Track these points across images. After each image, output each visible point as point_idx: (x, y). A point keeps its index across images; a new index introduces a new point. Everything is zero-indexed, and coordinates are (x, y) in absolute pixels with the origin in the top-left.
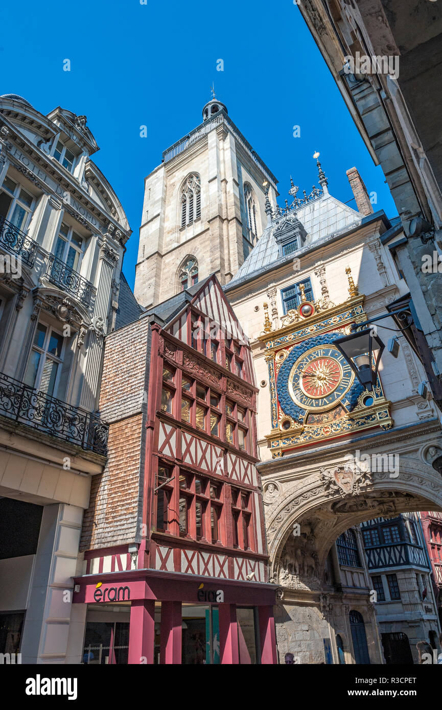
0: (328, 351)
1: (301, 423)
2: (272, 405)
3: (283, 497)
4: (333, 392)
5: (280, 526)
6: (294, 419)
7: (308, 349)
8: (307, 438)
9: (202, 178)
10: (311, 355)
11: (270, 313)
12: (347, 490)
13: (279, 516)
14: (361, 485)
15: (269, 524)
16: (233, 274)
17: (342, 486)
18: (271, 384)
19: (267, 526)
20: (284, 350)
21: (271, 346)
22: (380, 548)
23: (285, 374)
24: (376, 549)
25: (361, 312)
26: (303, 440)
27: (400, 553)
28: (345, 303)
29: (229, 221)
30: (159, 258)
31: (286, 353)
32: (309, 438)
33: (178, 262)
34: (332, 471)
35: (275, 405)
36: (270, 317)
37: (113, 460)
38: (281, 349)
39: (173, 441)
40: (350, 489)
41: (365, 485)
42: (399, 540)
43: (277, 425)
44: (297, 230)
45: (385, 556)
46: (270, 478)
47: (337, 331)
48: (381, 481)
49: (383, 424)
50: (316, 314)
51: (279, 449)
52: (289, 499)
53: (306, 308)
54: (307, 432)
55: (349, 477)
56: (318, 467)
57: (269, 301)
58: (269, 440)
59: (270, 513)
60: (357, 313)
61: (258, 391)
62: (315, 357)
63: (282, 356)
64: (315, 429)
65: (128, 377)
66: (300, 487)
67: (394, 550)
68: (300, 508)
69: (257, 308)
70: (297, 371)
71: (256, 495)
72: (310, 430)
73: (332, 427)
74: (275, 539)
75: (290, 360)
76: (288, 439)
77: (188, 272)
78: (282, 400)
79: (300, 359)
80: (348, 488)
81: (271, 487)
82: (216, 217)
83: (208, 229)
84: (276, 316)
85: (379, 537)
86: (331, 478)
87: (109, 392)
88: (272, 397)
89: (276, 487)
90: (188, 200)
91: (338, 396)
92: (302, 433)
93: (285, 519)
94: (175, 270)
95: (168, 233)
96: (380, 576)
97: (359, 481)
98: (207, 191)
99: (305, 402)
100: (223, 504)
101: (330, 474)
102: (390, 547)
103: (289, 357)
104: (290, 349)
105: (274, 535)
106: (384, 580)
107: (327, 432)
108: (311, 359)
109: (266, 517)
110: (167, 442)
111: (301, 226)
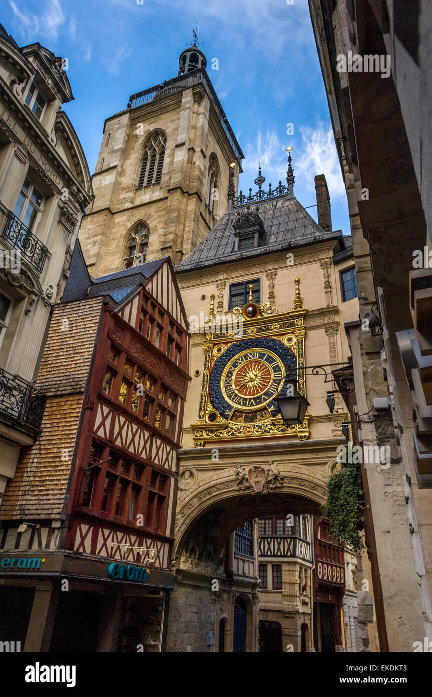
0: (264, 355)
1: (227, 419)
2: (202, 396)
3: (197, 485)
4: (261, 396)
5: (189, 512)
6: (220, 413)
7: (245, 349)
8: (230, 434)
9: (169, 139)
10: (247, 355)
11: (216, 305)
12: (257, 489)
13: (190, 502)
14: (271, 486)
15: (180, 509)
16: (184, 252)
17: (253, 485)
18: (204, 376)
19: (178, 510)
20: (222, 345)
21: (211, 338)
22: (271, 538)
23: (220, 369)
24: (267, 538)
25: (301, 325)
26: (225, 435)
27: (289, 545)
28: (288, 313)
29: (190, 195)
30: (109, 215)
31: (224, 348)
32: (232, 435)
33: (129, 225)
34: (247, 469)
35: (205, 396)
36: (216, 309)
37: (47, 434)
38: (220, 343)
39: (108, 423)
40: (260, 488)
41: (274, 486)
42: (290, 533)
43: (203, 415)
44: (257, 228)
45: (274, 546)
46: (188, 466)
47: (275, 338)
48: (289, 485)
49: (300, 434)
50: (259, 317)
51: (202, 439)
52: (202, 488)
53: (250, 309)
54: (231, 428)
55: (261, 477)
56: (235, 463)
57: (217, 293)
58: (195, 429)
59: (182, 499)
60: (298, 325)
61: (191, 379)
62: (250, 358)
63: (219, 350)
64: (239, 427)
65: (73, 354)
66: (215, 478)
67: (284, 541)
68: (211, 498)
69: (204, 297)
70: (231, 368)
71: (173, 480)
72: (234, 427)
73: (254, 428)
74: (183, 524)
75: (227, 356)
76: (212, 432)
77: (138, 239)
78: (213, 394)
79: (236, 357)
80: (259, 487)
81: (188, 473)
82: (177, 188)
83: (167, 198)
84: (220, 309)
85: (272, 527)
86: (245, 475)
87: (50, 364)
88: (203, 388)
89: (192, 474)
90: (149, 158)
91: (265, 400)
92: (226, 428)
93: (196, 506)
94: (124, 233)
95: (123, 190)
96: (266, 565)
97: (269, 482)
98: (172, 155)
99: (233, 399)
100: (142, 487)
101: (245, 471)
102: (281, 538)
103: (226, 353)
104: (228, 345)
105: (182, 520)
106: (269, 568)
107: (249, 432)
108: (246, 359)
109: (178, 501)
110: (103, 424)
111: (261, 224)
